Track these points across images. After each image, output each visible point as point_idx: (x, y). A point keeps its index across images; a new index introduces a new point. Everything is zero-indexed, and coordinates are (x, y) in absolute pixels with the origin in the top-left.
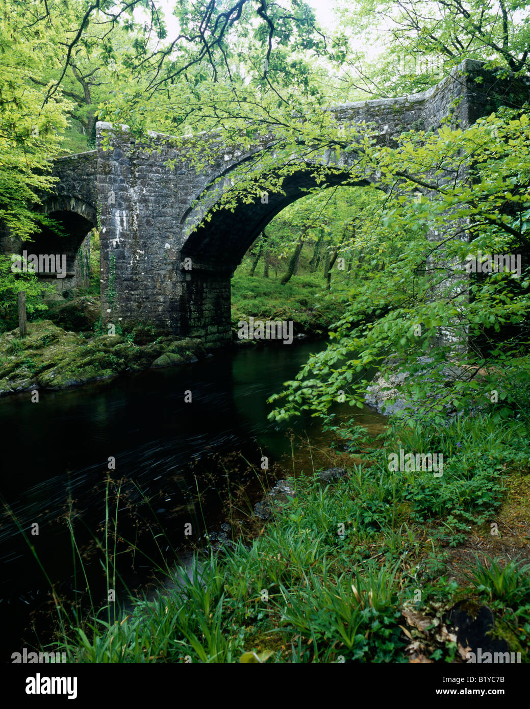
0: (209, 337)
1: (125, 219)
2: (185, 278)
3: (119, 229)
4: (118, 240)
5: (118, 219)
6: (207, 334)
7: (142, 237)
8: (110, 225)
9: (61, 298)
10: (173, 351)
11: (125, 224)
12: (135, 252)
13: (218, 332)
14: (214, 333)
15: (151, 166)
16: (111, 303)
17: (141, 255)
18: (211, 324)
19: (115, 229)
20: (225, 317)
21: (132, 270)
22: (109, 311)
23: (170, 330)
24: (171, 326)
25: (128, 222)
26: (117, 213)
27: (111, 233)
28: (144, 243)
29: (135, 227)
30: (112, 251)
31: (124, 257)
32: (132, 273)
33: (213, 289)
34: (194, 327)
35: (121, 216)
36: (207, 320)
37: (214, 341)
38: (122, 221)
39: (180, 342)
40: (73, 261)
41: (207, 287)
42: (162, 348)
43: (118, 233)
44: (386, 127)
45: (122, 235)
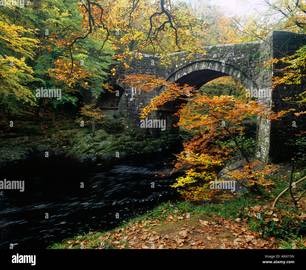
0: (169, 139)
1: (135, 91)
2: (159, 114)
3: (133, 94)
4: (132, 99)
5: (133, 90)
6: (168, 138)
7: (142, 97)
8: (129, 93)
9: (112, 118)
10: (151, 145)
11: (135, 92)
12: (139, 104)
13: (173, 136)
14: (171, 137)
15: (147, 69)
16: (129, 124)
17: (141, 105)
18: (170, 133)
19: (131, 95)
20: (176, 131)
21: (137, 111)
22: (127, 127)
23: (152, 135)
24: (152, 134)
25: (137, 91)
26: (133, 88)
27: (130, 96)
28: (143, 100)
29: (139, 94)
30: (130, 103)
31: (134, 106)
32: (137, 112)
33: (172, 118)
34: (162, 134)
35: (134, 89)
36: (168, 132)
37: (171, 141)
38: (134, 91)
39: (155, 141)
40: (118, 103)
41: (169, 118)
42: (147, 143)
43: (132, 96)
44: (243, 56)
45: (134, 97)
